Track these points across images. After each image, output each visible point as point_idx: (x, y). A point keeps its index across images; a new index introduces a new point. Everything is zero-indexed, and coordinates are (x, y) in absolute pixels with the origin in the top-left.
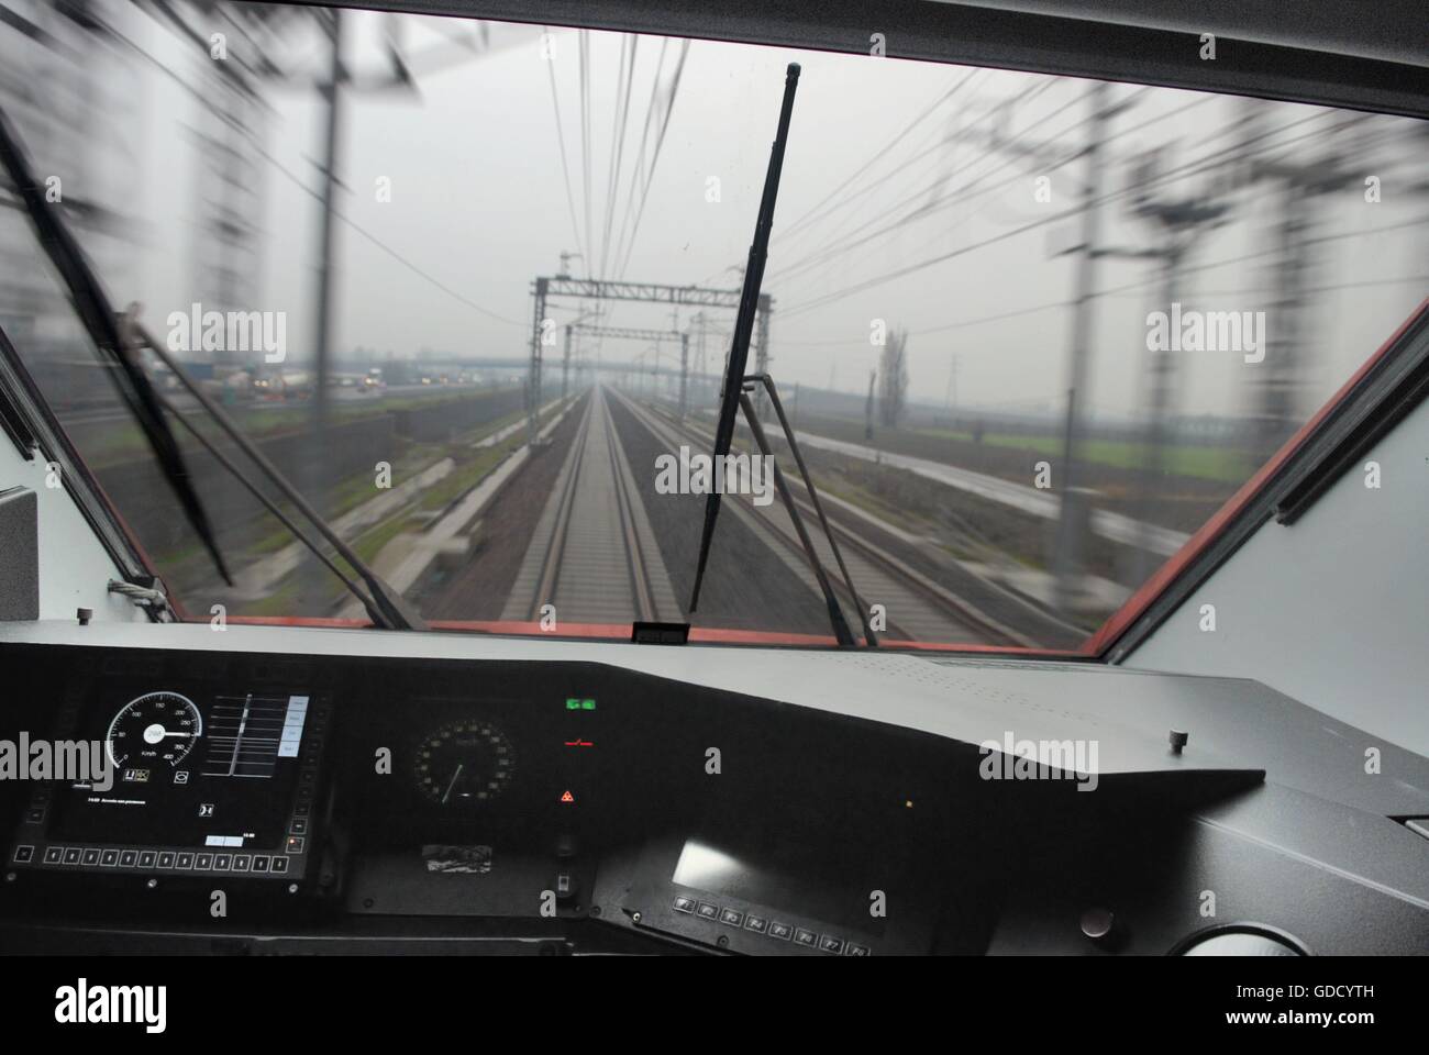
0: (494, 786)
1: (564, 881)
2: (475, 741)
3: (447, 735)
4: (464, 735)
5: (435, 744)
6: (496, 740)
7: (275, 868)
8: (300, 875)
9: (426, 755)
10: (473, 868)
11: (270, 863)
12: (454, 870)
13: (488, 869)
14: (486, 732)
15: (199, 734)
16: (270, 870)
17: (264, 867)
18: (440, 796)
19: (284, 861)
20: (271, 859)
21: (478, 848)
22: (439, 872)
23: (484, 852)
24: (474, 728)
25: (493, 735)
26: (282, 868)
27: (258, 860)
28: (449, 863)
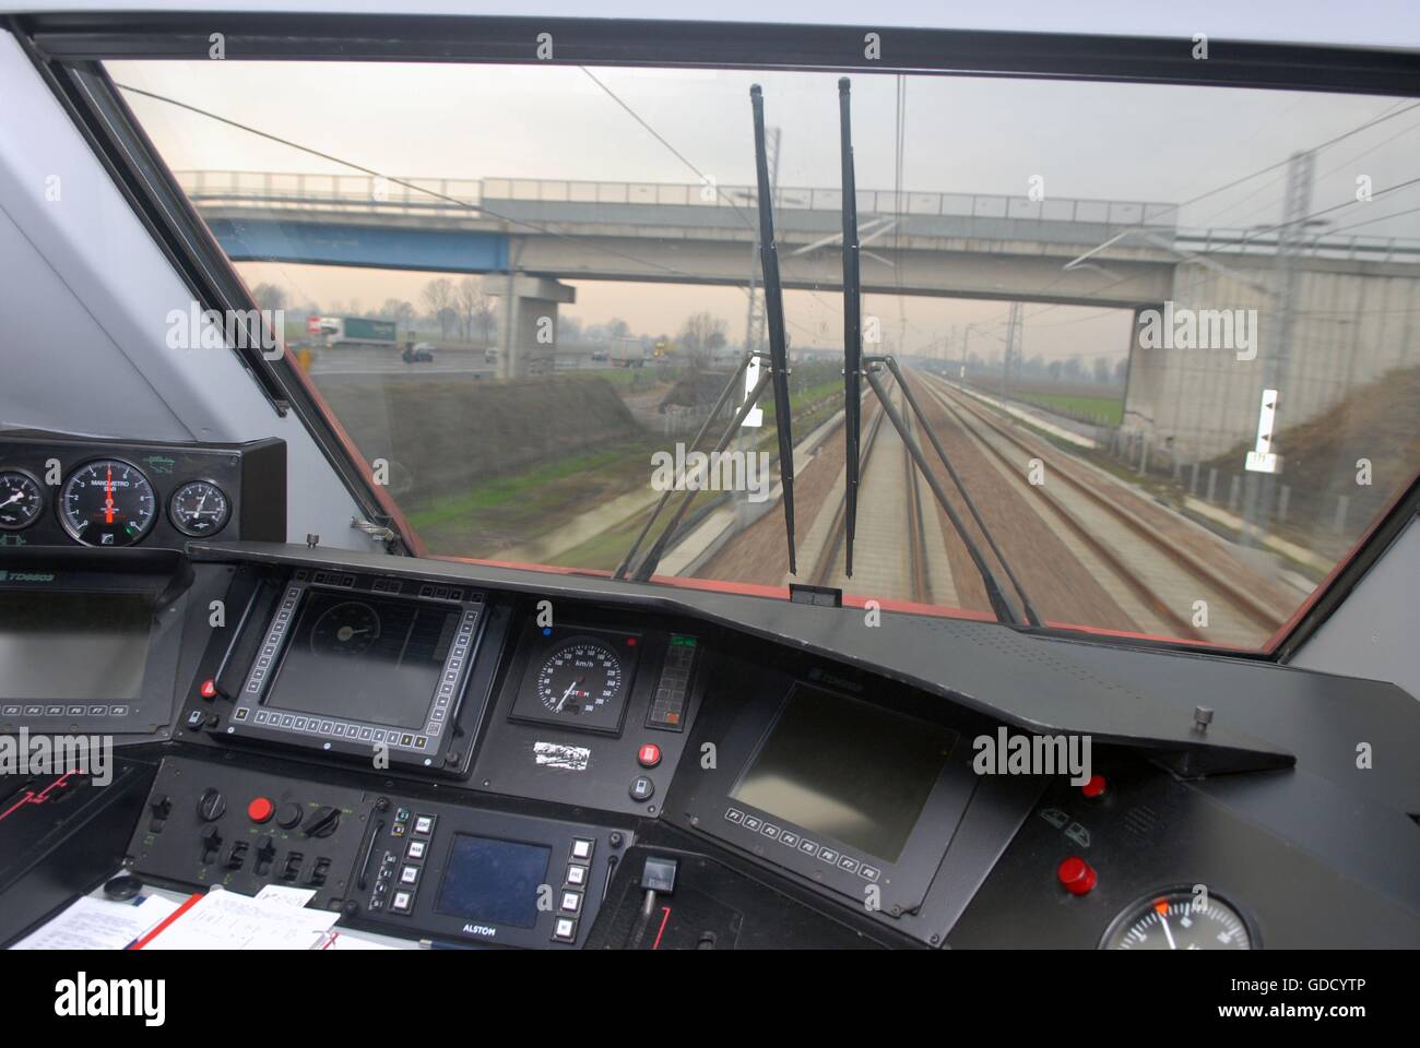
0: (600, 701)
1: (642, 785)
2: (591, 664)
3: (569, 656)
4: (585, 658)
5: (560, 663)
6: (608, 664)
7: (417, 745)
8: (434, 753)
9: (550, 671)
10: (572, 765)
11: (414, 741)
12: (556, 765)
13: (584, 768)
14: (602, 657)
15: (377, 637)
16: (412, 746)
17: (409, 743)
18: (556, 705)
19: (424, 740)
20: (415, 737)
21: (578, 749)
22: (544, 766)
23: (583, 754)
24: (592, 653)
25: (607, 659)
26: (422, 745)
27: (405, 737)
28: (554, 759)
